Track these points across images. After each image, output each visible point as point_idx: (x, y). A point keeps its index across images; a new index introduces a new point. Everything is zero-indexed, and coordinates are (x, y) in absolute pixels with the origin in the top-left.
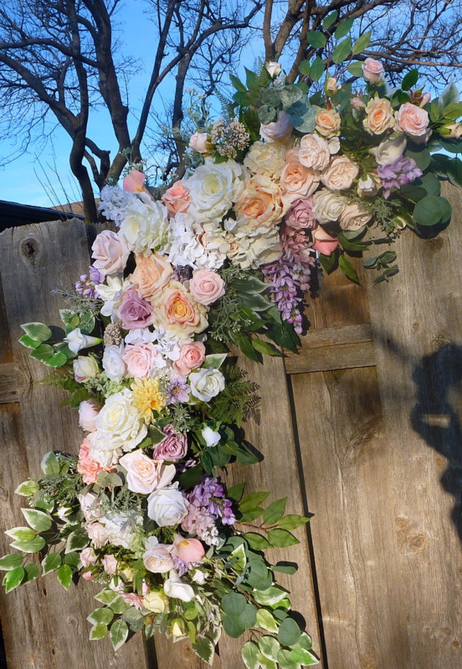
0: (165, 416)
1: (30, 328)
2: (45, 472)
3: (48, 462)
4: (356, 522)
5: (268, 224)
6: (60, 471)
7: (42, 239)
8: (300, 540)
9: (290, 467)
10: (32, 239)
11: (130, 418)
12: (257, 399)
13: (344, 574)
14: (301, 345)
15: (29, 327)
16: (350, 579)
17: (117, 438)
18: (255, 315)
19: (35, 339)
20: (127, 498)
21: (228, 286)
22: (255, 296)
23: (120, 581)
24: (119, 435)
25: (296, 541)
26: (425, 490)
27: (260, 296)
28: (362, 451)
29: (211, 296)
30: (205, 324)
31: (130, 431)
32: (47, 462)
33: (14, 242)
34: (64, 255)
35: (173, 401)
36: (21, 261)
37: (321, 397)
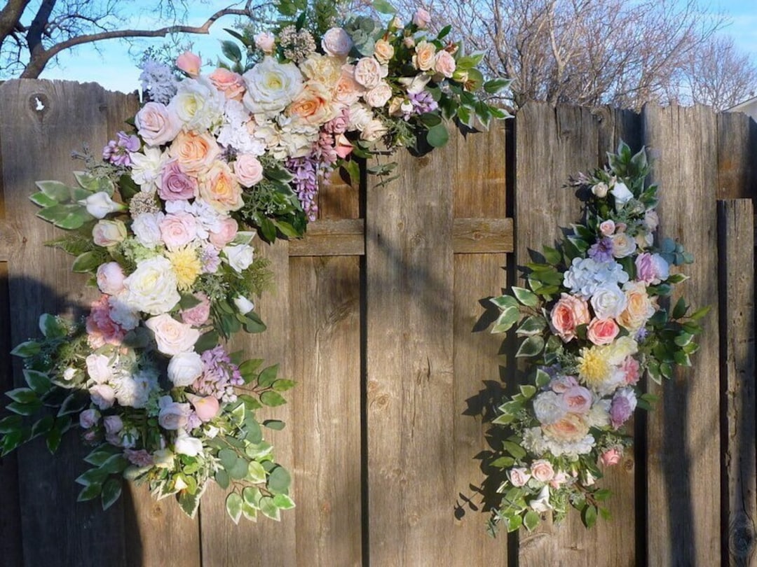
1: (47, 186)
2: (44, 333)
4: (327, 386)
7: (54, 97)
8: (287, 400)
9: (285, 338)
10: (43, 95)
13: (312, 431)
16: (318, 435)
19: (52, 197)
22: (285, 184)
25: (284, 402)
27: (288, 185)
28: (338, 327)
29: (252, 179)
30: (241, 204)
32: (45, 324)
33: (20, 93)
34: (78, 116)
35: (204, 271)
37: (308, 279)
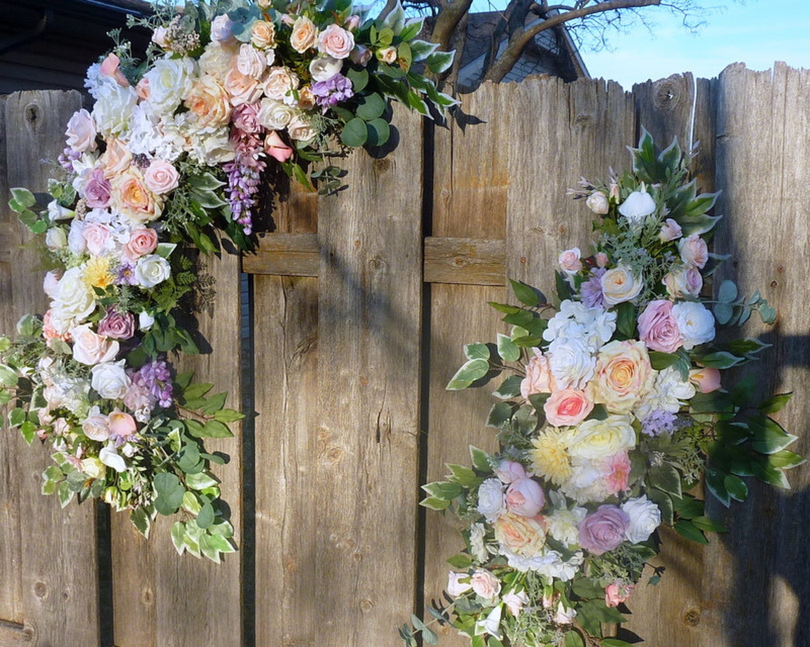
0: (113, 295)
1: (18, 192)
2: (19, 332)
3: (24, 323)
4: (294, 427)
5: (213, 125)
6: (33, 334)
7: (44, 107)
8: (234, 434)
9: (233, 364)
10: (36, 106)
11: (79, 291)
12: (212, 292)
13: (278, 474)
14: (258, 246)
15: (16, 192)
16: (283, 481)
17: (66, 309)
18: (202, 211)
19: (20, 204)
20: (78, 367)
21: (182, 179)
22: (208, 192)
23: (62, 442)
24: (68, 306)
25: (231, 434)
26: (347, 406)
27: (213, 193)
28: (307, 360)
29: (162, 186)
30: (158, 213)
31: (77, 305)
32: (23, 323)
33: (20, 106)
35: (123, 282)
36: (24, 126)
37: (277, 300)
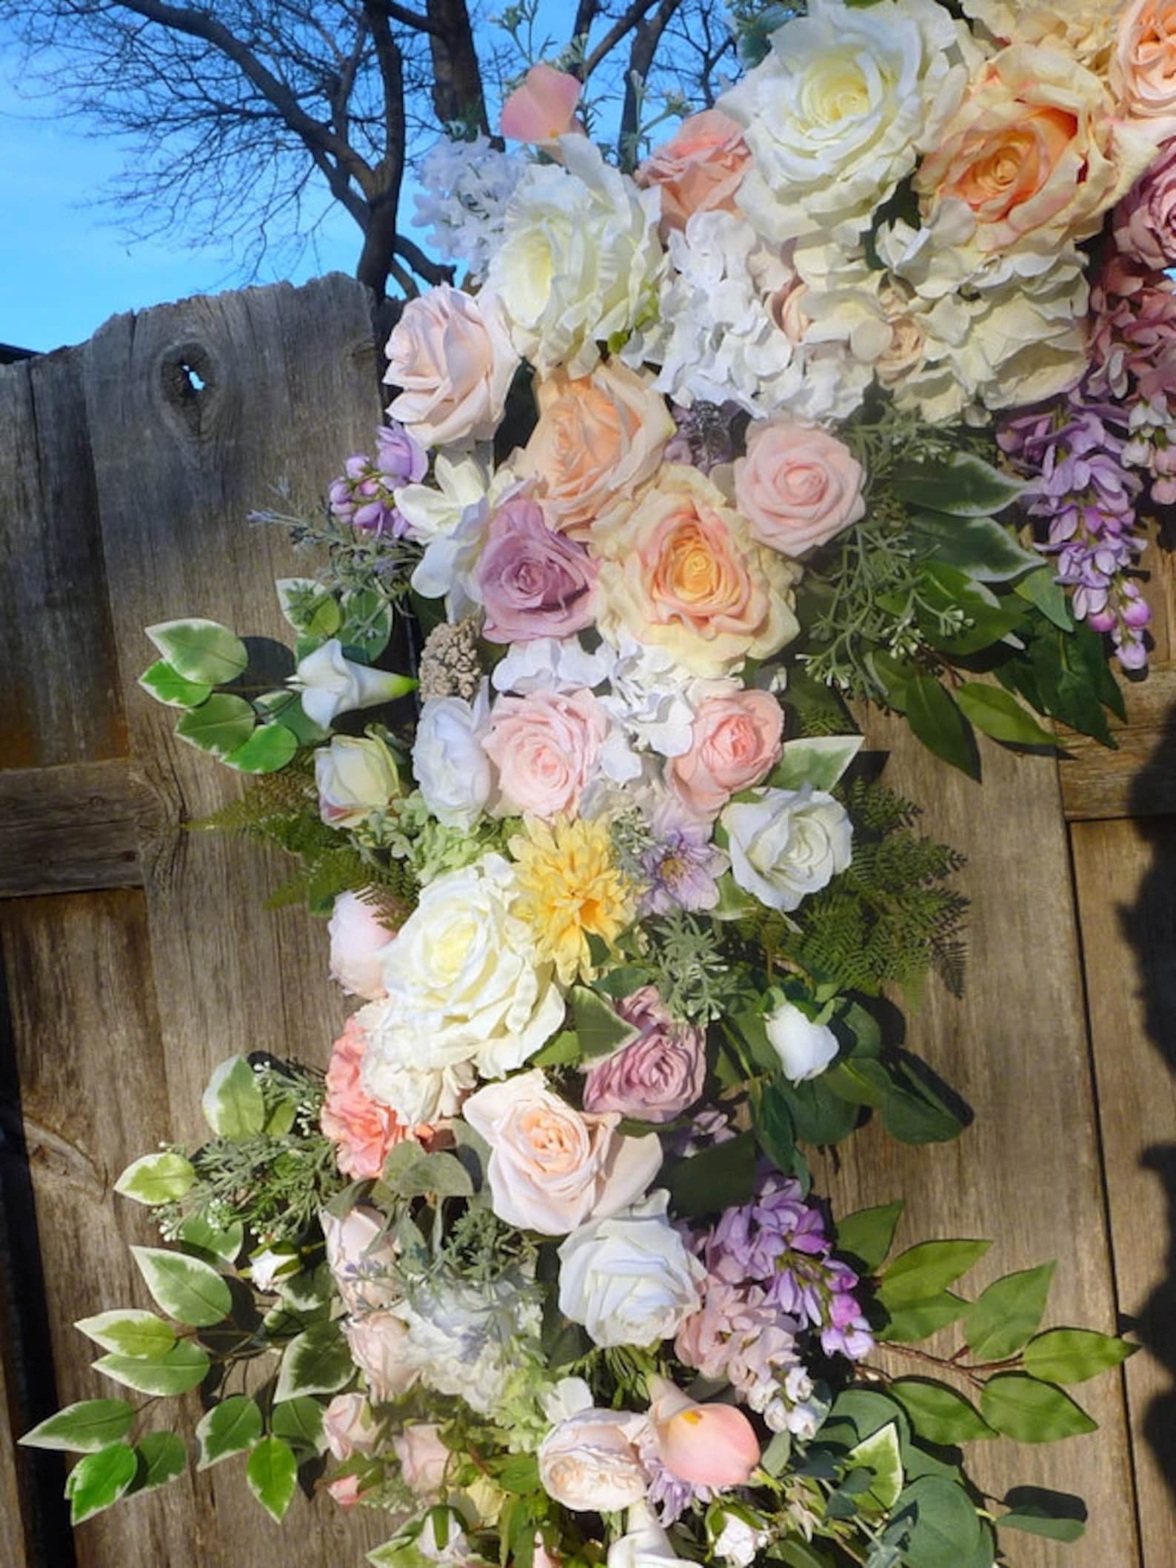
0: (629, 957)
1: (180, 637)
2: (216, 1127)
3: (229, 1090)
5: (1054, 237)
6: (267, 1124)
7: (227, 347)
8: (1099, 1417)
10: (196, 347)
11: (507, 960)
12: (956, 904)
14: (1122, 715)
15: (172, 636)
17: (455, 1031)
18: (976, 596)
19: (191, 675)
20: (488, 1239)
21: (874, 489)
22: (976, 524)
23: (455, 1530)
24: (463, 1020)
25: (1086, 1422)
27: (994, 524)
29: (814, 520)
30: (785, 627)
31: (501, 1008)
32: (222, 1093)
33: (138, 356)
34: (296, 397)
35: (660, 904)
36: (158, 422)
